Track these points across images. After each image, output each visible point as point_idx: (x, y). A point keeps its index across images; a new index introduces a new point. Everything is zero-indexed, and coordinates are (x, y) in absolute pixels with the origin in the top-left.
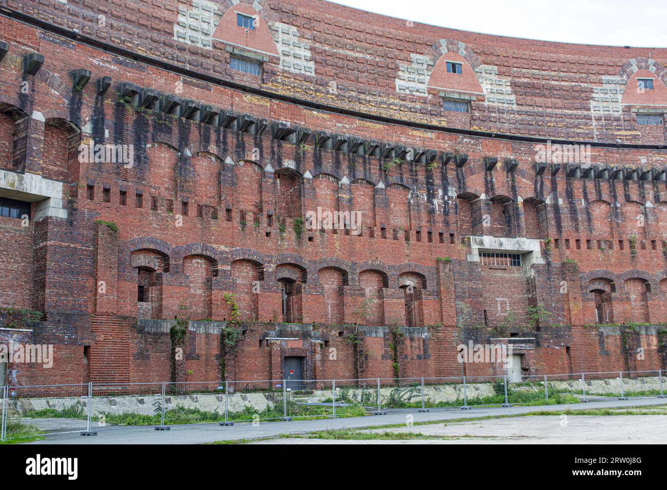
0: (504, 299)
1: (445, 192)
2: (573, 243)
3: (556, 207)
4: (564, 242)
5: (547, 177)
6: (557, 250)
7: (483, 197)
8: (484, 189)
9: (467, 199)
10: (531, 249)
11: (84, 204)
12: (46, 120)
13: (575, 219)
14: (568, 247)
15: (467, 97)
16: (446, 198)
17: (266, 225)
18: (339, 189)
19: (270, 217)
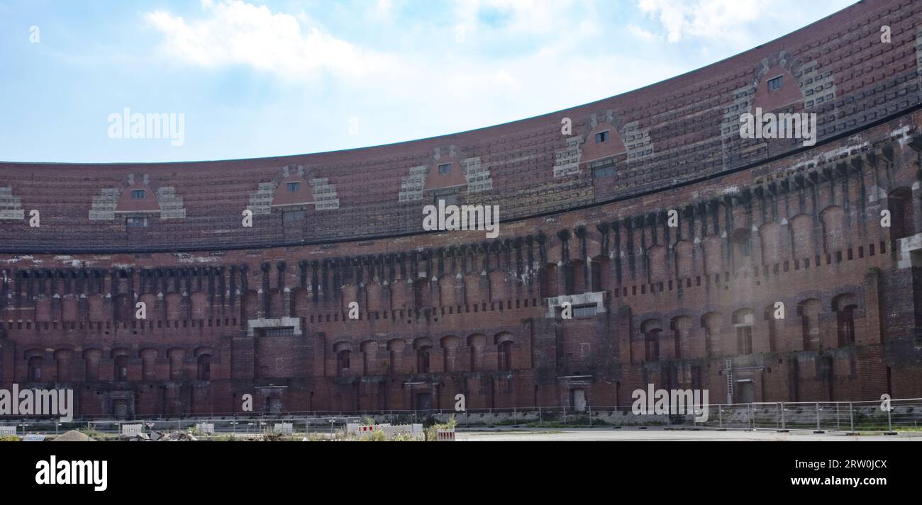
0: (587, 343)
1: (531, 267)
2: (630, 291)
3: (618, 260)
4: (622, 290)
5: (612, 234)
6: (616, 299)
7: (560, 264)
8: (560, 257)
9: (548, 268)
10: (595, 301)
11: (310, 326)
12: (291, 290)
13: (632, 268)
14: (625, 294)
15: (610, 162)
16: (531, 271)
17: (407, 317)
18: (455, 282)
19: (410, 311)
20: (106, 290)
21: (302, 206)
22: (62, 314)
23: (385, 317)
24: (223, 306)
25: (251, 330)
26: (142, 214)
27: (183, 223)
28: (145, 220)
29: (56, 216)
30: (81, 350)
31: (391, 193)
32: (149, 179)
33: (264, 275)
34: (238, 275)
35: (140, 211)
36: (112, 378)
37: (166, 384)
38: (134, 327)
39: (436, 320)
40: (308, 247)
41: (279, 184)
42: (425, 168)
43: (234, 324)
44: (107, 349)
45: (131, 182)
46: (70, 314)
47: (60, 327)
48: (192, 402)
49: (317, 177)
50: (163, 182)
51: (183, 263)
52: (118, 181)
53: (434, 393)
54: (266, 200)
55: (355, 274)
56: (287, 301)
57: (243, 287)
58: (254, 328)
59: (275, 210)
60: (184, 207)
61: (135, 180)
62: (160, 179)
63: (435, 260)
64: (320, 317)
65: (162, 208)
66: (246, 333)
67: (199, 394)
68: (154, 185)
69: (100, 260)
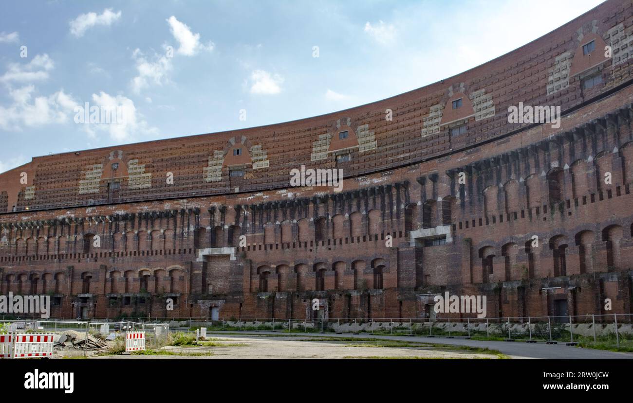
11: (459, 232)
12: (443, 199)
17: (543, 213)
18: (588, 168)
19: (545, 207)
20: (310, 216)
21: (464, 121)
22: (281, 237)
23: (523, 216)
24: (392, 220)
25: (413, 241)
26: (346, 150)
27: (375, 153)
28: (350, 155)
29: (289, 161)
30: (294, 265)
31: (539, 88)
32: (350, 121)
33: (422, 188)
34: (402, 190)
35: (345, 149)
36: (314, 289)
37: (351, 293)
38: (329, 244)
39: (570, 214)
40: (455, 155)
41: (446, 104)
42: (570, 54)
43: (400, 236)
44: (311, 263)
45: (339, 126)
46: (288, 237)
47: (280, 247)
48: (369, 308)
49: (476, 90)
50: (361, 122)
51: (362, 185)
52: (330, 127)
53: (570, 299)
54: (436, 121)
55: (495, 175)
56: (440, 210)
57: (406, 201)
58: (415, 238)
59: (443, 129)
60: (375, 140)
61: (341, 124)
62: (359, 120)
63: (566, 146)
64: (467, 222)
65: (360, 144)
66: (409, 244)
67: (375, 301)
68: (354, 126)
69: (306, 191)
